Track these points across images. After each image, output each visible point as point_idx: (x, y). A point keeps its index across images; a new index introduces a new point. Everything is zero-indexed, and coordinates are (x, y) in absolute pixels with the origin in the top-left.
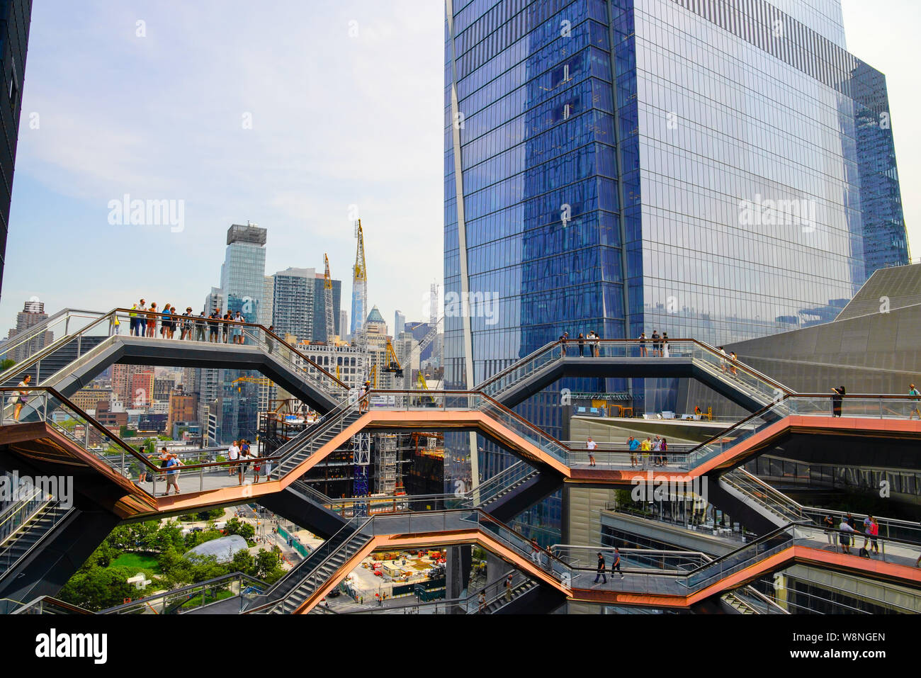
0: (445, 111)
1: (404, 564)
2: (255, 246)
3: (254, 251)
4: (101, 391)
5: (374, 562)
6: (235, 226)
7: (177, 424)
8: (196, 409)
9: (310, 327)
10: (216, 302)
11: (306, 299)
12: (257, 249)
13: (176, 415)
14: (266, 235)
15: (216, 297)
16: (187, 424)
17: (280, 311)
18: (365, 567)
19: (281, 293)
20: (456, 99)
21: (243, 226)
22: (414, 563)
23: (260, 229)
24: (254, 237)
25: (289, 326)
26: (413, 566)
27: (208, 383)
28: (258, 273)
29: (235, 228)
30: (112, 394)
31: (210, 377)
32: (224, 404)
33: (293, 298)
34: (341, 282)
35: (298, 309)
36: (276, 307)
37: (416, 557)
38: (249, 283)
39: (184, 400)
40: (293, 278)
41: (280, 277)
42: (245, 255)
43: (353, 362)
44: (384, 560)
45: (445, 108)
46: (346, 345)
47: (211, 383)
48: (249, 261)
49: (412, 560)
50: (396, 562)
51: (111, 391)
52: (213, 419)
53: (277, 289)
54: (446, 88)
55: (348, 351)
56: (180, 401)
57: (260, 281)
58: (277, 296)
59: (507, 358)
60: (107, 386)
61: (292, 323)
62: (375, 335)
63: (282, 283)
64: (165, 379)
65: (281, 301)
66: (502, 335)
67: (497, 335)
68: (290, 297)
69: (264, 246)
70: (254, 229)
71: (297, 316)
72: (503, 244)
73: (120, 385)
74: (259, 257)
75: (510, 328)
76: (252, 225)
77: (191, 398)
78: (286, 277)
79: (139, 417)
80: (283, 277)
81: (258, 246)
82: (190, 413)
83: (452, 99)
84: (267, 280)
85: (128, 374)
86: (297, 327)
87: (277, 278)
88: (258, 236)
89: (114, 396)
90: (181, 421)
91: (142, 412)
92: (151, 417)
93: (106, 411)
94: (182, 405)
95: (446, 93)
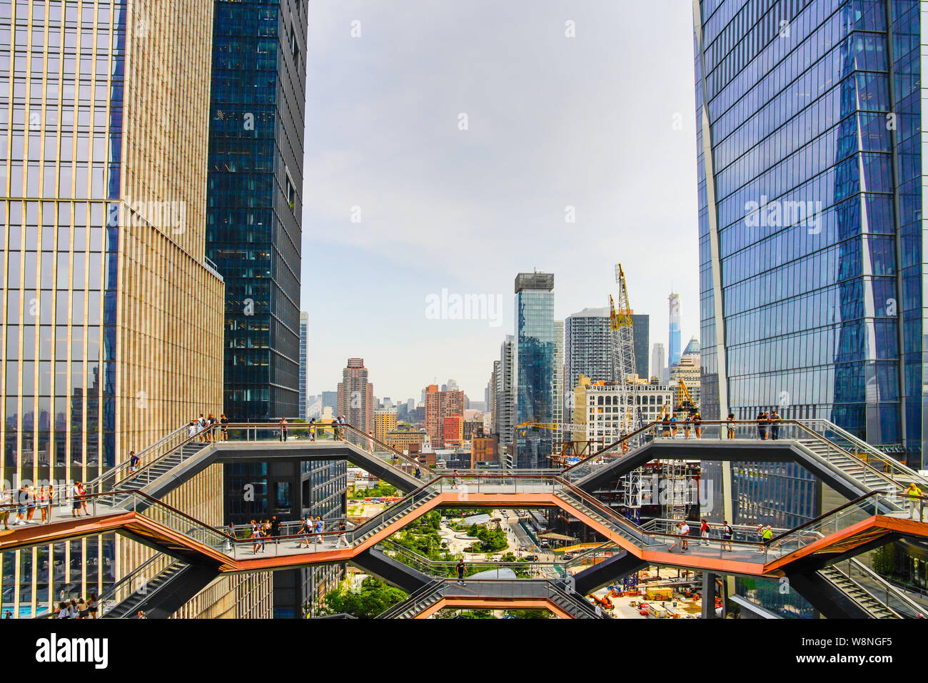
0: (697, 137)
1: (675, 605)
2: (543, 292)
3: (542, 297)
4: (416, 433)
5: (643, 601)
6: (521, 274)
7: (478, 463)
8: (497, 448)
9: (609, 367)
10: (510, 349)
11: (604, 338)
12: (545, 294)
13: (478, 456)
14: (553, 280)
15: (510, 345)
16: (487, 463)
17: (577, 353)
18: (633, 606)
19: (577, 335)
20: (707, 122)
21: (529, 274)
22: (687, 606)
23: (547, 275)
24: (542, 283)
25: (587, 367)
26: (684, 609)
27: (506, 426)
28: (547, 318)
29: (521, 277)
30: (426, 436)
31: (508, 420)
32: (519, 445)
33: (590, 338)
34: (648, 316)
35: (595, 349)
36: (573, 349)
37: (690, 600)
38: (538, 329)
39: (485, 442)
40: (589, 318)
41: (575, 319)
42: (533, 302)
43: (660, 400)
44: (655, 600)
45: (697, 134)
46: (645, 384)
47: (509, 426)
48: (537, 308)
49: (686, 603)
50: (666, 603)
51: (425, 433)
52: (510, 459)
53: (573, 331)
54: (697, 111)
55: (646, 389)
56: (481, 443)
57: (550, 327)
58: (573, 339)
59: (761, 404)
60: (422, 429)
61: (590, 363)
62: (689, 368)
63: (577, 324)
64: (474, 421)
65: (577, 342)
66: (757, 380)
67: (752, 380)
68: (587, 338)
69: (552, 291)
70: (541, 275)
71: (595, 356)
72: (758, 281)
73: (433, 428)
74: (548, 302)
75: (765, 373)
76: (538, 271)
77: (490, 440)
78: (581, 318)
79: (450, 457)
80: (578, 318)
81: (546, 292)
82: (491, 453)
83: (703, 123)
84: (559, 325)
85: (439, 418)
86: (595, 367)
87: (572, 321)
88: (545, 281)
89: (427, 438)
90: (483, 461)
91: (452, 452)
92: (460, 456)
93: (417, 452)
94: (483, 446)
95: (697, 117)
